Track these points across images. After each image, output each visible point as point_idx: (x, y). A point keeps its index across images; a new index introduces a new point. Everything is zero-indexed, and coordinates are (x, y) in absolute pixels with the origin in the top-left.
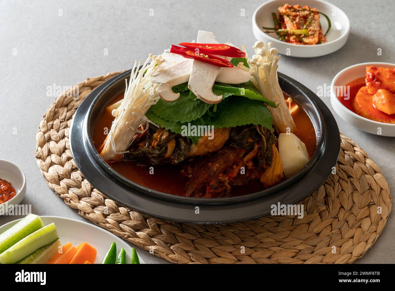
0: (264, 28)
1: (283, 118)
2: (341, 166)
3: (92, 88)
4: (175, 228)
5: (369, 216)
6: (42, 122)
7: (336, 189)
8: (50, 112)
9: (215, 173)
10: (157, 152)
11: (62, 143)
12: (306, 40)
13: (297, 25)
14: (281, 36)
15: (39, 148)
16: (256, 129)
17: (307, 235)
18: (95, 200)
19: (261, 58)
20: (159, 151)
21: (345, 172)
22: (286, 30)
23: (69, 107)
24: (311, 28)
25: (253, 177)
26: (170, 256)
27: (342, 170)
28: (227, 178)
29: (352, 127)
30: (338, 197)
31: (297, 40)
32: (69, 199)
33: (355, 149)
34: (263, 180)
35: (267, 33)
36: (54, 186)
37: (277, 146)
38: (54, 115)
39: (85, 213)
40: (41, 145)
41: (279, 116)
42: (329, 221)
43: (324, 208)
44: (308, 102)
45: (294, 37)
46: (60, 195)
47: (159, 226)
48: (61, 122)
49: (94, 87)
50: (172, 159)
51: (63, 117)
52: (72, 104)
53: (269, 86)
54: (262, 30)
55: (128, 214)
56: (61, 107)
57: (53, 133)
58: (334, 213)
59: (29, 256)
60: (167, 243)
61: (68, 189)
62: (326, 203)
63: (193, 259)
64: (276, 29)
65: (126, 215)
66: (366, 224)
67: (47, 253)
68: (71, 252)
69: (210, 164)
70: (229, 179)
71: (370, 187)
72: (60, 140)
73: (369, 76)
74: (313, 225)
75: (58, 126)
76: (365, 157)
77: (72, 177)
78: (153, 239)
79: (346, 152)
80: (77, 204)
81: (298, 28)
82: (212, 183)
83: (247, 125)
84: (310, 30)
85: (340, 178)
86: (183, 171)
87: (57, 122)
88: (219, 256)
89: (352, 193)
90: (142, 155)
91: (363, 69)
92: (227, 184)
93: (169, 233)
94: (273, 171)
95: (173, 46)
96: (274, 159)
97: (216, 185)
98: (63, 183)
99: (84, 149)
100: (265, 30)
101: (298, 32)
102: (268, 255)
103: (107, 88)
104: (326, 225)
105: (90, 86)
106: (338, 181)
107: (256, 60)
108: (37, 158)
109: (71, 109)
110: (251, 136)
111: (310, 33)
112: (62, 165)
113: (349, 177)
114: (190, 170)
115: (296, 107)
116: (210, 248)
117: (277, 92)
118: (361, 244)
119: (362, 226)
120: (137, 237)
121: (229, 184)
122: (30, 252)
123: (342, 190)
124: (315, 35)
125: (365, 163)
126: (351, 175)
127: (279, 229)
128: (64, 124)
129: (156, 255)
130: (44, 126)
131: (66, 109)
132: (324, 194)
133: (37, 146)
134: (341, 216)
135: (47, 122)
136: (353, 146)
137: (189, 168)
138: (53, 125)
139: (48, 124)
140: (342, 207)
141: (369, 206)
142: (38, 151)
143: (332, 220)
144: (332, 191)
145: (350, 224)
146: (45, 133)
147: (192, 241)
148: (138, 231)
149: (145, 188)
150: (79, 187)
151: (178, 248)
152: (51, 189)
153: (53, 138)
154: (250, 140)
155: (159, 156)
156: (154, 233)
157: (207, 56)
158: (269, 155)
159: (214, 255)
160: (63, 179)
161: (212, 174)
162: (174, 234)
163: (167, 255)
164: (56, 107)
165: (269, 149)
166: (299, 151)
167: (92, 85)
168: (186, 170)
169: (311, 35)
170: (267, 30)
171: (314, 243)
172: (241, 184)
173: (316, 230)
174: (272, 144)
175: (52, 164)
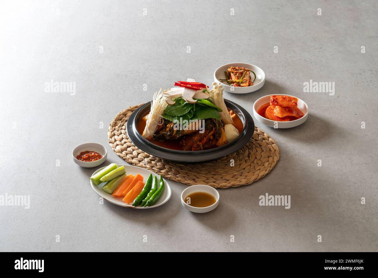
0: (220, 80)
1: (227, 118)
2: (257, 142)
3: (132, 111)
4: (178, 168)
5: (268, 161)
6: (110, 128)
7: (254, 151)
8: (113, 122)
9: (195, 141)
10: (169, 133)
11: (121, 136)
12: (242, 85)
13: (237, 78)
14: (229, 83)
15: (110, 139)
16: (213, 121)
17: (239, 169)
18: (140, 159)
19: (215, 90)
20: (170, 133)
21: (258, 144)
22: (232, 80)
23: (122, 120)
24: (245, 78)
25: (213, 144)
26: (176, 179)
27: (257, 143)
28: (201, 143)
29: (264, 125)
30: (254, 154)
31: (237, 85)
32: (127, 159)
33: (264, 134)
34: (218, 144)
35: (222, 82)
36: (120, 154)
37: (224, 129)
38: (115, 124)
39: (136, 164)
40: (111, 137)
41: (225, 117)
42: (250, 163)
43: (248, 158)
44: (240, 112)
45: (236, 83)
46: (123, 157)
47: (171, 168)
48: (119, 127)
49: (133, 111)
50: (176, 136)
51: (119, 125)
52: (123, 119)
53: (219, 103)
54: (219, 81)
55: (156, 164)
56: (118, 120)
57: (115, 132)
58: (252, 160)
59: (114, 179)
60: (175, 174)
61: (127, 155)
62: (249, 157)
63: (187, 179)
64: (226, 80)
65: (155, 164)
66: (266, 164)
67: (121, 179)
68: (131, 178)
69: (193, 137)
70: (202, 144)
71: (270, 149)
72: (120, 135)
73: (272, 100)
74: (241, 165)
75: (118, 129)
76: (269, 137)
77: (128, 150)
78: (168, 173)
79: (259, 136)
80: (132, 160)
81: (238, 79)
82: (194, 146)
83: (209, 118)
84: (244, 80)
85: (256, 146)
86: (181, 143)
87: (117, 127)
88: (198, 178)
89: (261, 152)
90: (162, 136)
91: (269, 98)
92: (201, 146)
93: (175, 170)
94: (222, 140)
95: (175, 83)
96: (222, 134)
97: (196, 146)
98: (124, 153)
99: (134, 135)
100: (221, 81)
101: (238, 81)
102: (221, 177)
103: (142, 108)
104: (248, 165)
105: (131, 110)
106: (255, 148)
107: (212, 91)
108: (110, 143)
109: (123, 121)
110: (211, 124)
111: (244, 81)
112: (122, 145)
113: (260, 146)
114: (184, 142)
115: (234, 115)
116: (195, 175)
117: (223, 106)
118: (263, 171)
119: (265, 165)
120: (161, 172)
121: (202, 146)
122: (114, 178)
123: (257, 151)
124: (247, 82)
125: (269, 140)
126: (261, 145)
127: (226, 167)
128: (121, 128)
129: (170, 179)
130: (111, 129)
131: (120, 121)
132: (248, 153)
133: (109, 138)
134: (255, 162)
135: (112, 128)
136: (263, 133)
137: (184, 141)
138: (115, 129)
139: (113, 128)
140: (256, 158)
141: (268, 157)
142: (109, 140)
143: (251, 163)
144: (252, 152)
145: (259, 164)
146: (112, 132)
147: (187, 173)
148: (161, 170)
149: (164, 148)
150: (132, 154)
151: (180, 176)
152: (118, 156)
153: (116, 134)
154: (211, 126)
155: (170, 135)
156: (169, 171)
157: (190, 86)
158: (220, 132)
159: (196, 178)
160: (123, 151)
161: (194, 141)
162: (178, 171)
163: (175, 179)
164: (116, 120)
165: (220, 129)
166: (234, 132)
167: (132, 110)
168: (182, 142)
169: (245, 82)
170: (222, 81)
171: (242, 172)
172: (207, 147)
173: (243, 167)
174: (221, 127)
175: (117, 145)
